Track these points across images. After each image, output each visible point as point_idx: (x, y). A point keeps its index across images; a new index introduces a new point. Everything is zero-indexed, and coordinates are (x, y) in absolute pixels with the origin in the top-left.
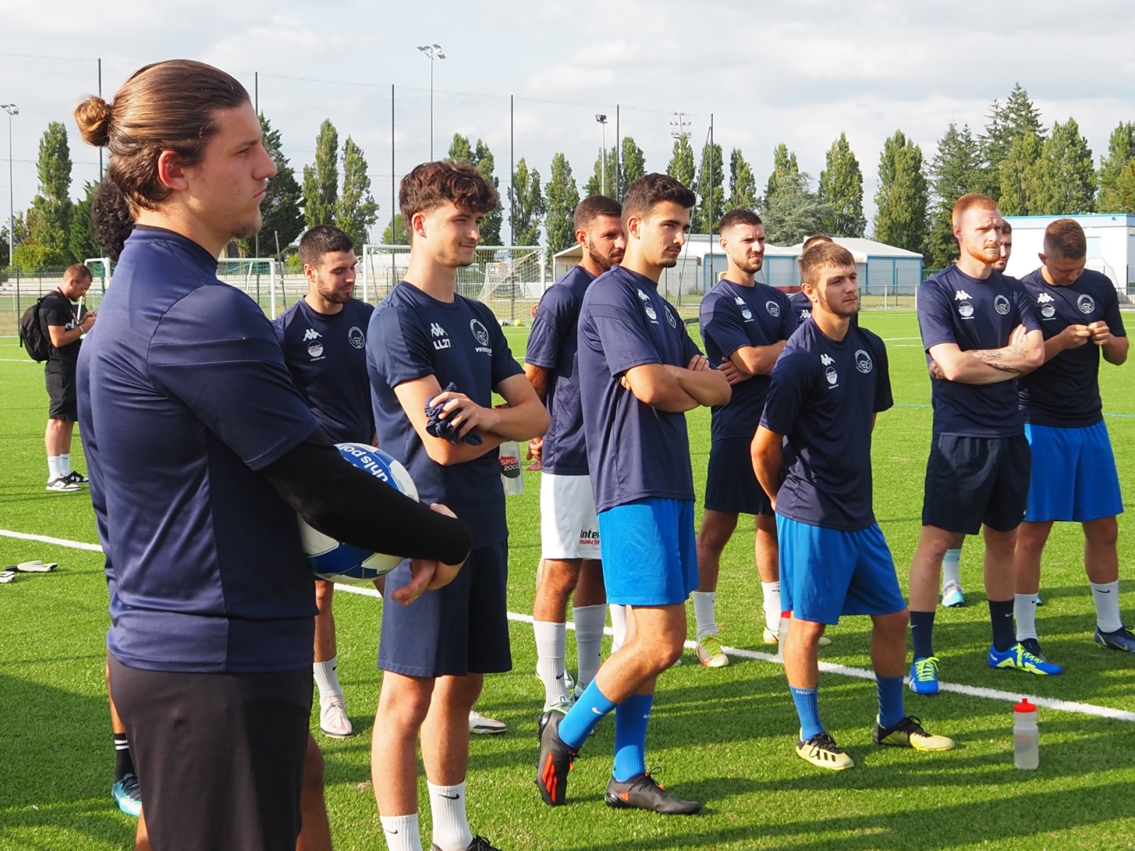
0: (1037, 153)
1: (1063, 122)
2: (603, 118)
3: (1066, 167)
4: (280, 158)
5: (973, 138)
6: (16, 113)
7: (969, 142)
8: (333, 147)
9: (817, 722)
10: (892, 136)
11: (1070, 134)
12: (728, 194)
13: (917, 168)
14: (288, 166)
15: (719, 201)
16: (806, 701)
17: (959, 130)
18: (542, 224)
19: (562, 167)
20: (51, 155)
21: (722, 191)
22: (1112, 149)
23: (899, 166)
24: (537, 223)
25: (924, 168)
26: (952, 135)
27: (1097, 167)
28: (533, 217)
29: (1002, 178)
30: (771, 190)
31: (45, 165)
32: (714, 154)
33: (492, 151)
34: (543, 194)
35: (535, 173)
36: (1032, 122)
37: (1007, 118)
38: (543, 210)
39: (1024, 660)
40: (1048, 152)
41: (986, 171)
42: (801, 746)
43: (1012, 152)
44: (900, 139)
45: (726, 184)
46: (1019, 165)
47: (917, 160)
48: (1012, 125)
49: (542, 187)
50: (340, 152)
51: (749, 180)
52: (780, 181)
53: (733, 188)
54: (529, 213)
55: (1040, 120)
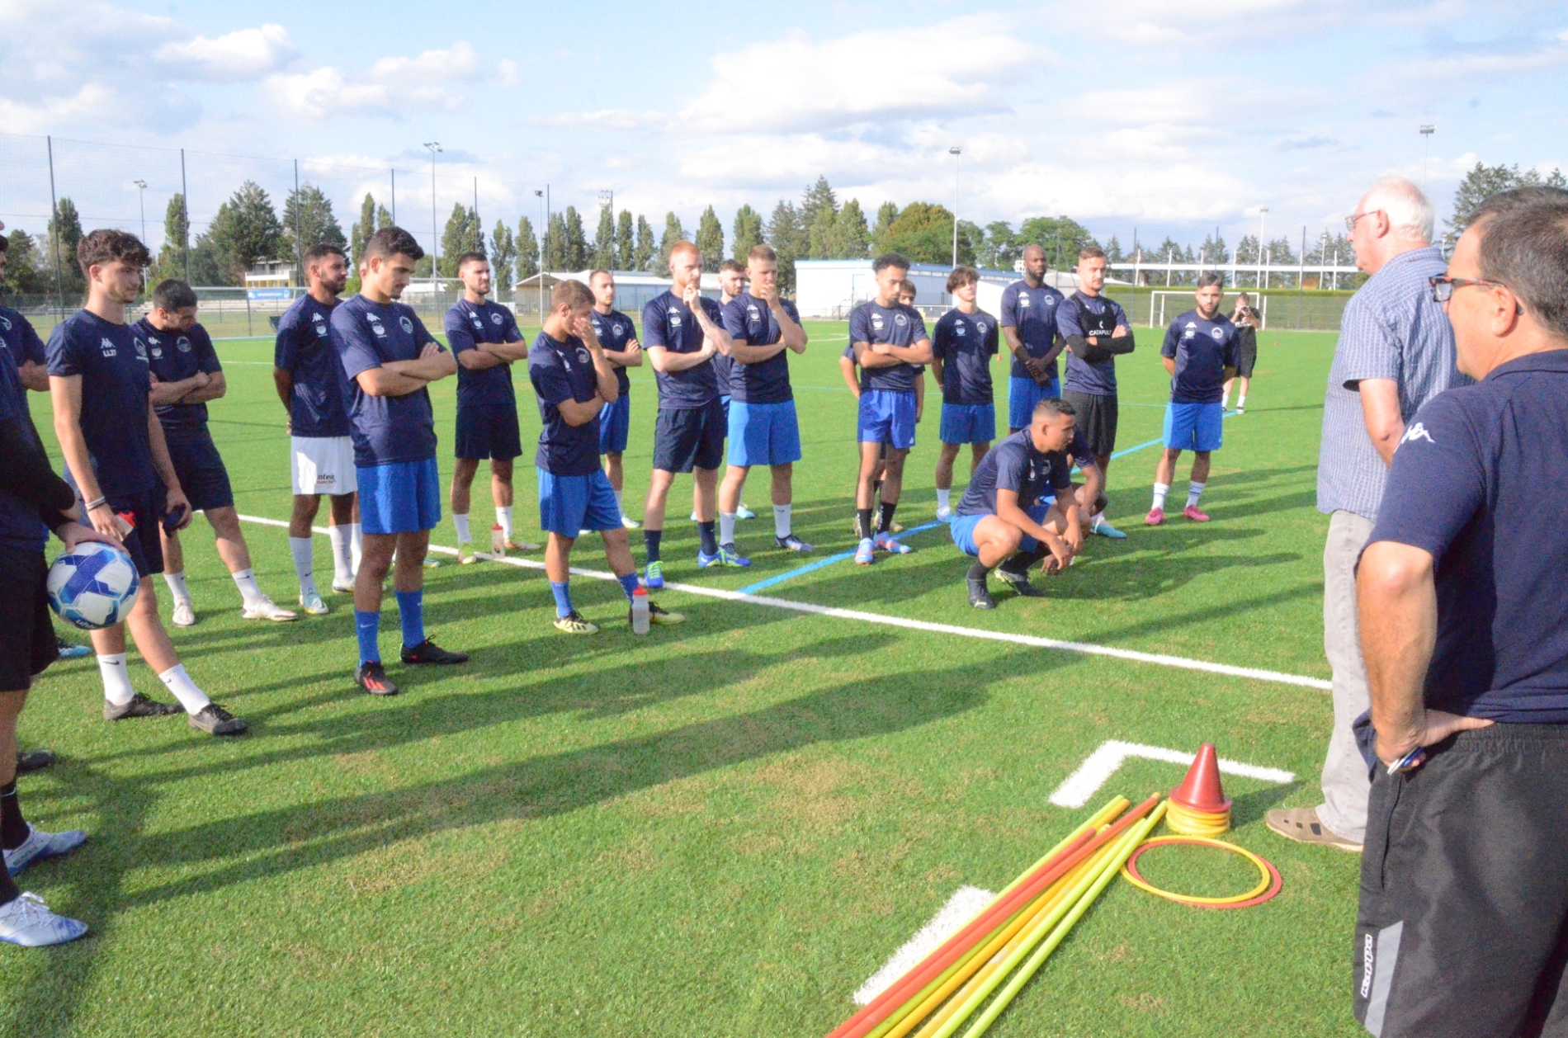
0: (833, 221)
1: (850, 201)
2: (540, 193)
3: (851, 230)
4: (331, 219)
5: (795, 209)
6: (145, 186)
7: (792, 212)
8: (372, 210)
9: (569, 605)
10: (742, 207)
11: (854, 208)
12: (636, 245)
13: (758, 228)
14: (338, 224)
15: (631, 250)
16: (562, 592)
17: (786, 204)
18: (514, 265)
19: (526, 225)
20: (173, 216)
21: (632, 244)
22: (880, 218)
23: (746, 227)
24: (510, 263)
25: (763, 229)
26: (781, 207)
27: (870, 229)
28: (507, 259)
29: (811, 236)
30: (664, 242)
31: (169, 224)
32: (626, 217)
33: (480, 215)
34: (514, 244)
35: (509, 230)
36: (830, 200)
37: (815, 197)
38: (514, 254)
39: (727, 559)
40: (840, 220)
41: (802, 231)
42: (558, 621)
43: (816, 220)
44: (747, 210)
45: (635, 238)
46: (822, 227)
47: (758, 223)
48: (818, 202)
49: (513, 239)
50: (376, 215)
51: (650, 235)
52: (669, 236)
53: (639, 240)
54: (504, 256)
55: (836, 199)
